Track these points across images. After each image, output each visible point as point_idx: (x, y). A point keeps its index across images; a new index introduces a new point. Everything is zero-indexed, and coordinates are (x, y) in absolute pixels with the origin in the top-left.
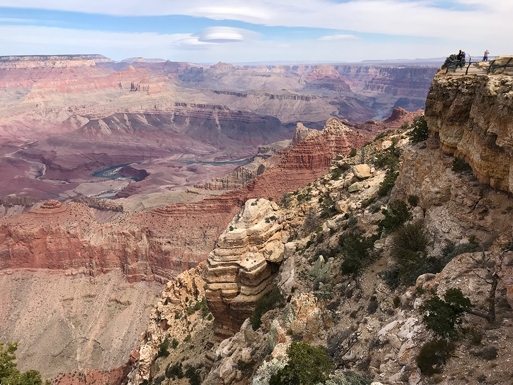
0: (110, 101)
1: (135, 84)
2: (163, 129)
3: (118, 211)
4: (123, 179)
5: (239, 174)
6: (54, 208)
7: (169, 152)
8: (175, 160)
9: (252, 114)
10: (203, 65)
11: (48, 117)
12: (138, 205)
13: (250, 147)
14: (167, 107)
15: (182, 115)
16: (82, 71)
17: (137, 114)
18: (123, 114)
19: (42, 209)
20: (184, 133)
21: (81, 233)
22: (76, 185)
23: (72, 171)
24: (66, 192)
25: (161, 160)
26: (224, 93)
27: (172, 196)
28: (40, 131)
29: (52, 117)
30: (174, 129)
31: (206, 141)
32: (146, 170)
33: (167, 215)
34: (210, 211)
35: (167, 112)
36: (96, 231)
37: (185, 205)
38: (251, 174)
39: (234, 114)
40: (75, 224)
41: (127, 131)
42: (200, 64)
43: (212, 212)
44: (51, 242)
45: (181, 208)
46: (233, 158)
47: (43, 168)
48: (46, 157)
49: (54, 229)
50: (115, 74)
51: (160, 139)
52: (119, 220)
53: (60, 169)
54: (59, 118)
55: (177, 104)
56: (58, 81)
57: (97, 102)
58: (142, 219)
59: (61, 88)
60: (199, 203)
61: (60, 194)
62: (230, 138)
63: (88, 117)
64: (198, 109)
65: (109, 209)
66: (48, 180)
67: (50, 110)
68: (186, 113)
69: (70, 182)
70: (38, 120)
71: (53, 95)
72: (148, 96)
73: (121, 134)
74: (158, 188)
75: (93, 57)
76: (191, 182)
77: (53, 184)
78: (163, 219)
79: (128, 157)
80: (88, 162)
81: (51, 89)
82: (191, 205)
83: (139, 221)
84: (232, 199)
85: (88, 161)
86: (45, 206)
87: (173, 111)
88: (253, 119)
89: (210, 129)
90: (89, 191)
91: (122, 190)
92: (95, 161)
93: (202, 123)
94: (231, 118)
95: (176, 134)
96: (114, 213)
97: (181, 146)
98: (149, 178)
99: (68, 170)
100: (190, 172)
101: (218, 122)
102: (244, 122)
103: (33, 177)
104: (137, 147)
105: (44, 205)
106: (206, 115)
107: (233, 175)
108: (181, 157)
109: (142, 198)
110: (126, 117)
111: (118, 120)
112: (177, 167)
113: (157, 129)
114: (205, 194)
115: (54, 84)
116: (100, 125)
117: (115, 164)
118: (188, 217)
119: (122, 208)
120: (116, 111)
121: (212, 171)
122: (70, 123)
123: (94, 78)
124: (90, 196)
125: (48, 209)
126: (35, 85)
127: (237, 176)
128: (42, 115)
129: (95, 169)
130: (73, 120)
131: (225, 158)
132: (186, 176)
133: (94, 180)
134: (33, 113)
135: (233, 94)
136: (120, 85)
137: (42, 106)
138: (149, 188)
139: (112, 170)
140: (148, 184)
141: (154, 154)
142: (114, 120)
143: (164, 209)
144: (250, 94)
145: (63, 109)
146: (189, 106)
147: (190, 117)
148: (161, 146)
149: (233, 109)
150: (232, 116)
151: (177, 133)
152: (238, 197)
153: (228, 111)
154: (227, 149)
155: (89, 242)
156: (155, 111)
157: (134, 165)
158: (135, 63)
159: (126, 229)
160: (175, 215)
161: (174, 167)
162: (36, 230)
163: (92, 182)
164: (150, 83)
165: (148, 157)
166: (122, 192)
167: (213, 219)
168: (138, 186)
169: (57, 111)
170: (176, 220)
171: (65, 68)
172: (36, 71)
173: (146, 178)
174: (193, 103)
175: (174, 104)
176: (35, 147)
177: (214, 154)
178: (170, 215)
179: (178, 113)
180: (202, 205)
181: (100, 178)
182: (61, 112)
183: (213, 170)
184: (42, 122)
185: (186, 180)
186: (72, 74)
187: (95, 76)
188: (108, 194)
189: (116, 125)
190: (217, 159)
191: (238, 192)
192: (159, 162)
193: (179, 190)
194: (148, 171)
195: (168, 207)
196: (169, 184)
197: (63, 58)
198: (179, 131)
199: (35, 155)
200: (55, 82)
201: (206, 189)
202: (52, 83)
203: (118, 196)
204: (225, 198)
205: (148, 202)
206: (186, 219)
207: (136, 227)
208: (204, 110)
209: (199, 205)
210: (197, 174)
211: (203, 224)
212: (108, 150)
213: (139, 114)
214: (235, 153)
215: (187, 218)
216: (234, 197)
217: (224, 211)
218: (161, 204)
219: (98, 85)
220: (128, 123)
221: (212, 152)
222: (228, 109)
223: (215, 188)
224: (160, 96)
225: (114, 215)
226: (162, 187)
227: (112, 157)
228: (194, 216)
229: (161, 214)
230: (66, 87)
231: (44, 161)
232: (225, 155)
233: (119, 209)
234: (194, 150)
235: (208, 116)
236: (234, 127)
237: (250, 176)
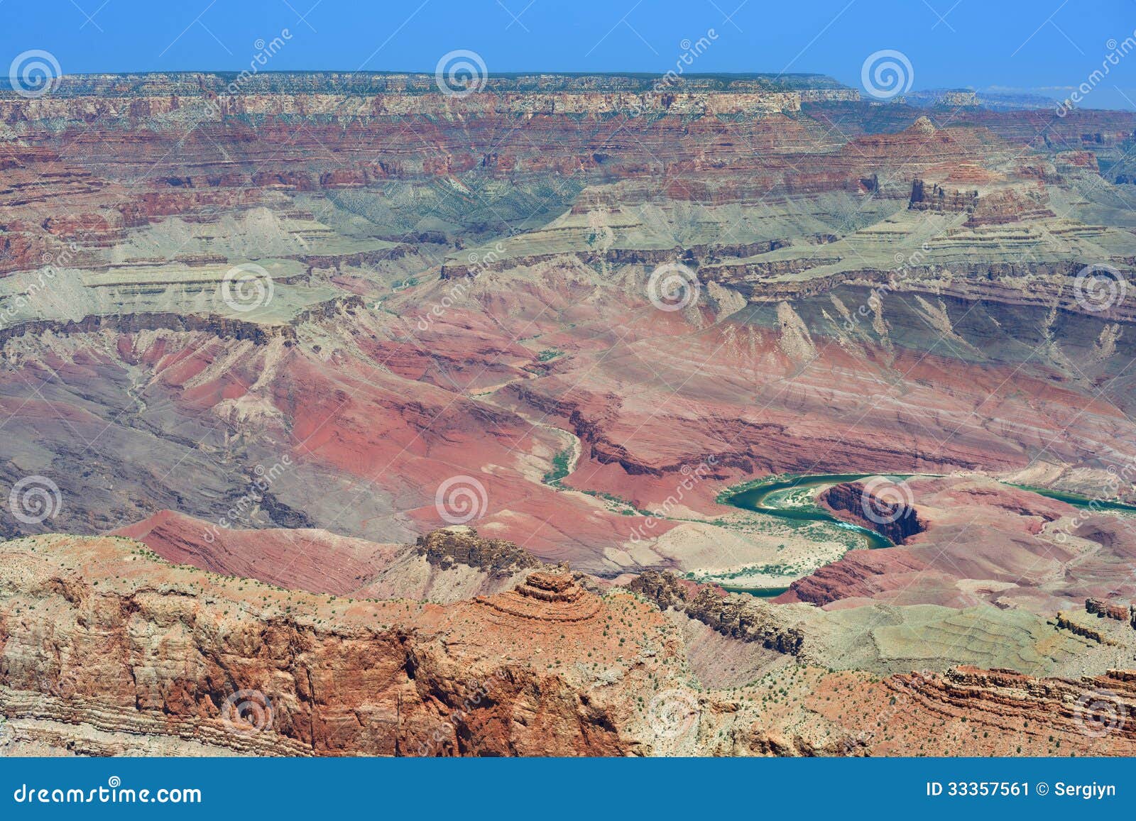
0: (831, 239)
1: (928, 184)
2: (1007, 359)
3: (783, 650)
4: (827, 530)
6: (554, 599)
7: (1016, 453)
11: (617, 278)
12: (859, 642)
14: (1033, 278)
15: (1088, 311)
16: (753, 129)
17: (920, 293)
18: (866, 289)
19: (519, 598)
20: (1085, 383)
21: (627, 710)
22: (666, 525)
23: (658, 473)
24: (626, 545)
25: (980, 478)
27: (993, 629)
28: (587, 323)
29: (631, 281)
30: (1049, 364)
32: (917, 507)
33: (946, 707)
35: (1032, 296)
37: (1025, 681)
40: (611, 674)
41: (870, 354)
44: (524, 723)
45: (1005, 691)
47: (571, 448)
48: (586, 414)
49: (542, 676)
50: (863, 144)
51: (989, 397)
52: (766, 691)
53: (626, 462)
55: (1075, 270)
56: (669, 158)
57: (784, 239)
58: (850, 705)
59: (674, 183)
60: (1086, 683)
61: (608, 551)
63: (746, 290)
65: (755, 637)
66: (579, 494)
67: (628, 255)
69: (647, 514)
70: (587, 287)
71: (646, 207)
72: (970, 234)
73: (847, 360)
74: (950, 586)
75: (797, 82)
77: (590, 510)
78: (930, 720)
79: (862, 451)
80: (717, 450)
81: (645, 185)
82: (1051, 684)
83: (835, 707)
85: (718, 447)
86: (529, 588)
87: (1055, 293)
90: (703, 553)
91: (818, 574)
92: (741, 448)
95: (1057, 384)
96: (769, 653)
97: (1068, 434)
98: (920, 541)
99: (649, 470)
100: (1088, 542)
103: (535, 477)
104: (898, 416)
105: (528, 584)
108: (1064, 475)
109: (877, 614)
111: (845, 311)
112: (1039, 513)
113: (985, 356)
115: (656, 171)
116: (782, 321)
117: (810, 470)
118: (1031, 735)
119: (800, 641)
120: (844, 277)
123: (789, 156)
124: (702, 573)
125: (536, 601)
126: (598, 170)
128: (600, 272)
129: (737, 479)
132: (1070, 557)
133: (726, 518)
134: (578, 261)
136: (874, 185)
137: (608, 240)
138: (913, 583)
140: (915, 563)
141: (957, 451)
142: (831, 308)
143: (937, 682)
145: (671, 255)
147: (1121, 323)
148: (991, 426)
151: (1059, 379)
155: (649, 747)
156: (987, 290)
158: (942, 107)
159: (786, 729)
160: (978, 715)
161: (1026, 512)
162: (487, 667)
163: (719, 523)
164: (983, 182)
165: (934, 460)
166: (817, 579)
168: (877, 567)
169: (648, 261)
170: (980, 734)
171: (699, 116)
172: (611, 125)
173: (909, 539)
175: (1061, 268)
176: (559, 376)
178: (955, 711)
179: (1075, 302)
181: (747, 513)
184: (598, 294)
185: (1068, 572)
186: (718, 139)
187: (793, 150)
188: (768, 576)
189: (835, 328)
192: (971, 487)
193: (1023, 610)
194: (924, 513)
195: (955, 676)
196: (992, 576)
197: (698, 83)
198: (1068, 374)
199: (555, 402)
200: (662, 166)
202: (651, 163)
203: (800, 592)
205: (897, 636)
207: (822, 730)
209: (1083, 692)
210: (1115, 553)
212: (795, 414)
213: (930, 297)
215: (1024, 738)
219: (797, 181)
220: (881, 324)
224: (1014, 235)
225: (767, 662)
226: (967, 586)
227: (806, 444)
228: (1057, 735)
229: (925, 700)
231: (583, 429)
233: (787, 644)
234: (1118, 454)
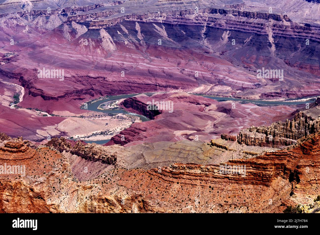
0: (119, 3)
2: (188, 46)
3: (109, 164)
4: (124, 116)
5: (293, 123)
6: (16, 152)
7: (193, 82)
8: (201, 94)
11: (35, 22)
12: (138, 158)
13: (319, 80)
14: (197, 15)
15: (218, 26)
17: (155, 23)
18: (134, 22)
19: (2, 152)
20: (218, 54)
21: (49, 193)
22: (60, 119)
23: (56, 99)
24: (45, 128)
25: (181, 92)
27: (188, 148)
28: (23, 41)
29: (41, 23)
30: (204, 47)
31: (250, 67)
33: (171, 179)
34: (237, 181)
35: (197, 22)
36: (70, 192)
37: (199, 167)
38: (313, 126)
39: (297, 29)
40: (42, 179)
41: (137, 47)
43: (240, 182)
44: (8, 201)
45: (192, 171)
46: (291, 97)
47: (20, 92)
48: (26, 77)
49: (14, 182)
51: (183, 61)
52: (103, 180)
54: (49, 24)
55: (212, 11)
57: (101, 4)
58: (135, 182)
61: (38, 131)
62: (289, 64)
63: (87, 24)
64: (243, 19)
65: (98, 160)
66: (25, 109)
67: (39, 13)
68: (225, 25)
69: (53, 115)
70: (23, 26)
73: (129, 50)
74: (171, 134)
76: (220, 129)
77: (30, 116)
78: (165, 185)
79: (135, 85)
80: (79, 89)
82: (209, 167)
83: (130, 183)
84: (275, 165)
85: (80, 87)
86: (6, 148)
87: (205, 20)
89: (258, 49)
90: (76, 129)
91: (121, 133)
92: (89, 87)
93: (248, 40)
94: (292, 33)
95: (207, 55)
96: (104, 165)
97: (212, 73)
98: (160, 118)
99: (53, 98)
100: (221, 113)
101: (271, 40)
102: (313, 41)
103: (6, 104)
104: (149, 71)
105: (5, 146)
106: (255, 29)
107: (284, 125)
108: (211, 89)
109: (144, 147)
110: (138, 27)
111: (126, 31)
112: (203, 104)
113: (180, 46)
114: (236, 151)
116: (102, 36)
117: (116, 94)
118: (203, 187)
119: (115, 159)
120: (125, 18)
121: (255, 115)
122: (62, 32)
124: (76, 137)
125: (9, 153)
127: (291, 127)
128: (28, 20)
130: (66, 27)
131: (277, 95)
132: (215, 119)
133: (85, 114)
134: (18, 16)
138: (157, 133)
139: (110, 102)
140: (158, 126)
141: (171, 83)
142: (121, 30)
143: (167, 170)
145: (56, 12)
146: (230, 14)
147: (230, 30)
148: (184, 72)
149: (297, 21)
150: (294, 32)
151: (208, 53)
152: (285, 162)
153: (288, 24)
155: (59, 206)
156: (180, 20)
159: (111, 194)
160: (183, 181)
161: (198, 104)
163: (82, 117)
165: (163, 86)
166: (121, 135)
168: (144, 129)
169: (47, 14)
170: (184, 188)
173: (155, 118)
174: (236, 9)
175: (207, 10)
176: (14, 63)
177: (261, 88)
178: (175, 180)
179: (213, 24)
181: (93, 112)
182: (52, 17)
183: (257, 112)
184: (27, 29)
185: (214, 125)
188: (102, 136)
189: (123, 38)
190: (264, 97)
191: (286, 155)
192: (177, 95)
195: (174, 168)
196: (187, 129)
198: (211, 51)
199: (12, 74)
201: (239, 142)
203: (113, 141)
204: (262, 161)
205: (153, 154)
207: (125, 192)
208: (252, 20)
210: (231, 117)
211: (226, 200)
212: (109, 72)
213: (159, 24)
214: (295, 89)
215: (200, 187)
216: (277, 161)
217: (259, 182)
218: (171, 159)
220: (140, 36)
221: (259, 86)
222: (289, 21)
223: (254, 142)
225: (104, 168)
226: (178, 133)
227: (114, 84)
228: (212, 185)
229: (163, 177)
231: (24, 83)
232: (279, 91)
233: (111, 161)
234: (231, 80)
235: (257, 29)
236: (296, 49)
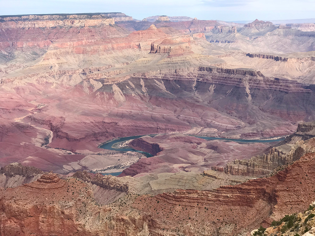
0: (127, 63)
1: (156, 45)
2: (183, 97)
3: (122, 191)
4: (133, 153)
5: (269, 157)
6: (50, 182)
7: (188, 125)
8: (193, 135)
9: (293, 82)
10: (236, 24)
11: (60, 80)
12: (145, 186)
13: (287, 123)
14: (189, 72)
15: (205, 81)
16: (100, 30)
17: (155, 79)
18: (139, 79)
19: (39, 183)
20: (206, 103)
21: (76, 215)
22: (81, 157)
23: (79, 140)
24: (70, 164)
25: (177, 133)
26: (259, 56)
27: (185, 178)
28: (52, 95)
29: (65, 81)
30: (195, 98)
31: (232, 113)
32: (159, 144)
33: (174, 202)
34: (226, 203)
35: (189, 78)
36: (93, 213)
37: (196, 192)
38: (285, 158)
39: (269, 82)
40: (71, 203)
41: (142, 99)
42: (232, 23)
43: (229, 204)
44: (43, 222)
45: (191, 195)
46: (265, 136)
47: (50, 135)
48: (54, 124)
49: (48, 207)
50: (135, 34)
51: (178, 109)
52: (120, 203)
53: (68, 138)
54: (72, 81)
55: (201, 69)
56: (74, 41)
57: (113, 64)
58: (145, 205)
59: (77, 49)
60: (214, 191)
61: (64, 166)
62: (263, 110)
63: (102, 81)
64: (226, 75)
65: (113, 188)
66: (54, 149)
67: (64, 72)
68: (211, 80)
69: (76, 153)
70: (51, 83)
71: (68, 57)
72: (169, 59)
73: (135, 100)
74: (171, 167)
76: (210, 162)
77: (58, 154)
78: (170, 207)
79: (141, 128)
80: (97, 132)
81: (67, 50)
82: (204, 192)
83: (141, 206)
84: (256, 189)
85: (97, 130)
86: (42, 180)
87: (195, 76)
88: (293, 89)
89: (238, 99)
90: (94, 164)
91: (131, 167)
92: (104, 130)
93: (229, 92)
94: (265, 86)
95: (198, 104)
96: (118, 192)
97: (202, 118)
98: (161, 154)
99: (75, 140)
100: (209, 150)
101: (248, 91)
102: (281, 92)
103: (38, 145)
104: (152, 117)
105: (41, 178)
106: (234, 83)
107: (261, 158)
108: (201, 131)
109: (150, 177)
110: (142, 83)
111: (133, 86)
112: (195, 142)
113: (176, 97)
114: (224, 180)
115: (70, 45)
116: (114, 90)
117: (126, 135)
118: (199, 208)
119: (127, 188)
120: (132, 75)
121: (237, 151)
122: (82, 87)
123: (112, 38)
124: (95, 170)
125: (44, 184)
126: (51, 46)
127: (267, 159)
128: (55, 78)
129: (104, 140)
130: (85, 83)
131: (254, 135)
132: (205, 155)
133: (101, 152)
134: (47, 75)
135: (270, 58)
136: (139, 46)
137: (56, 68)
138: (160, 167)
139: (122, 142)
140: (160, 161)
141: (170, 126)
142: (129, 85)
143: (171, 195)
144: (291, 58)
145: (77, 71)
146: (215, 72)
147: (215, 84)
148: (180, 118)
149: (268, 75)
150: (266, 84)
151: (198, 102)
152: (265, 187)
153: (261, 78)
154: (257, 125)
155: (84, 225)
156: (175, 77)
157: (146, 138)
158: (158, 22)
159: (127, 214)
160: (184, 204)
161: (191, 143)
162: (29, 206)
163: (99, 154)
164: (172, 44)
165: (163, 129)
166: (130, 169)
167: (230, 213)
168: (149, 163)
169: (70, 73)
170: (185, 209)
171: (83, 27)
172: (54, 31)
173: (157, 154)
174: (220, 67)
175: (197, 69)
176: (44, 112)
177: (241, 130)
178: (177, 203)
179: (201, 79)
180: (217, 194)
181: (107, 150)
182: (74, 75)
183: (238, 149)
184: (55, 85)
185: (205, 159)
186: (89, 34)
187: (113, 36)
188: (116, 169)
189: (130, 91)
190: (244, 136)
191: (265, 181)
192: (175, 136)
193: (194, 171)
194: (162, 145)
195: (176, 193)
196: (183, 162)
197: (82, 16)
198: (201, 100)
199: (43, 121)
200: (72, 43)
201: (226, 172)
202: (69, 43)
203: (125, 173)
204: (246, 187)
205: (157, 183)
206: (196, 209)
207: (137, 213)
208: (232, 76)
209: (213, 193)
210: (218, 153)
211: (217, 218)
212: (120, 118)
213: (157, 79)
214: (268, 130)
216: (258, 187)
217: (244, 204)
218: (172, 187)
219: (115, 46)
220: (144, 89)
221: (239, 127)
222: (262, 76)
223: (238, 172)
224: (182, 59)
225: (118, 195)
226: (176, 166)
227: (124, 127)
228: (207, 207)
229: (168, 201)
230: (82, 48)
231: (52, 128)
232: (255, 132)
233: (124, 189)
234: (216, 123)
235: (237, 83)
236: (268, 98)
237: (283, 161)
